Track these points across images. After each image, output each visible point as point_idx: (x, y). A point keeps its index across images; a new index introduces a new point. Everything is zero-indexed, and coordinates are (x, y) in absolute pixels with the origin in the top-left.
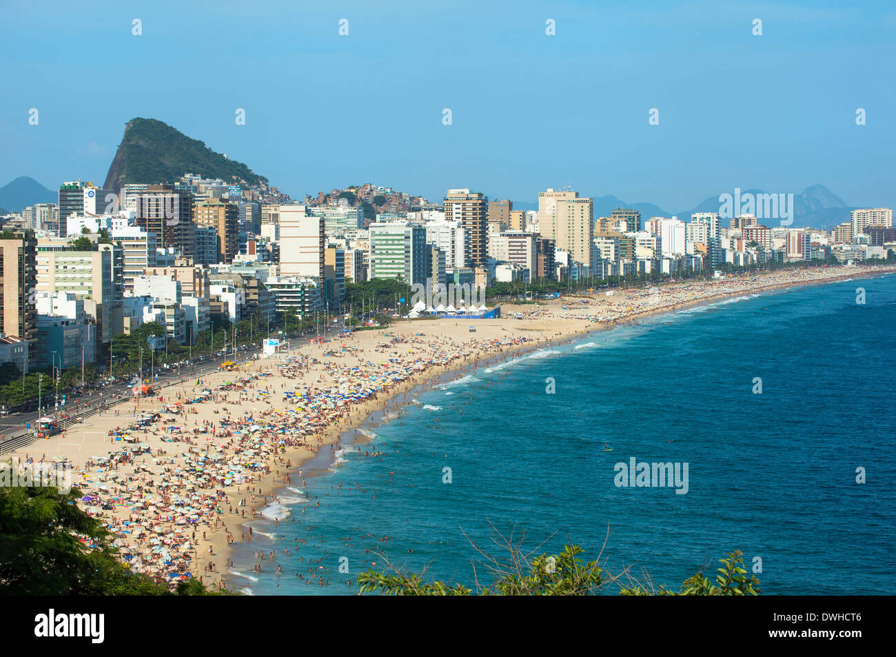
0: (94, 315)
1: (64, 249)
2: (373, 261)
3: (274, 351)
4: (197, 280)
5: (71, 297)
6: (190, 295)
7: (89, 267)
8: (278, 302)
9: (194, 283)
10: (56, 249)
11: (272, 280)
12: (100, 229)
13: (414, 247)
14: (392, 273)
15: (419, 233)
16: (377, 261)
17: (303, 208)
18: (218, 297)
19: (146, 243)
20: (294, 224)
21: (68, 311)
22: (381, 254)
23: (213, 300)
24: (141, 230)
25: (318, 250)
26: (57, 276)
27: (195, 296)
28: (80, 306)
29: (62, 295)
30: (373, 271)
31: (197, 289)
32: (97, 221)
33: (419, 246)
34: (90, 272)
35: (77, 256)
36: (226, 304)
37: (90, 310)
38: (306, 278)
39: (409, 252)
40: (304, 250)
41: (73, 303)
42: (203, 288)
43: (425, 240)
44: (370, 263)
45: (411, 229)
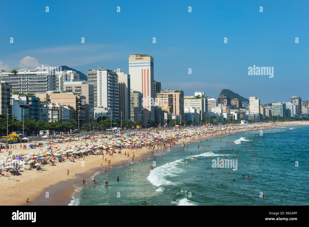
0: (199, 113)
1: (193, 98)
2: (273, 112)
3: (244, 123)
4: (227, 109)
5: (193, 108)
6: (225, 112)
7: (199, 102)
8: (248, 117)
9: (226, 110)
10: (192, 98)
11: (247, 114)
12: (202, 95)
13: (283, 108)
14: (278, 115)
15: (284, 105)
16: (274, 112)
17: (255, 97)
18: (233, 114)
19: (216, 102)
20: (253, 101)
21: (193, 111)
22: (275, 110)
23: (231, 115)
24: (215, 99)
25: (259, 107)
26: (191, 105)
27: (226, 112)
28: (195, 110)
29: (191, 108)
30: (273, 114)
31: (227, 111)
32: (201, 93)
33: (284, 109)
34: (199, 103)
35: (196, 100)
36: (234, 116)
37: (198, 112)
38: (256, 113)
39: (282, 110)
40: (255, 107)
41: (194, 109)
42: (228, 111)
43: (285, 108)
44: (272, 112)
45: (282, 104)
